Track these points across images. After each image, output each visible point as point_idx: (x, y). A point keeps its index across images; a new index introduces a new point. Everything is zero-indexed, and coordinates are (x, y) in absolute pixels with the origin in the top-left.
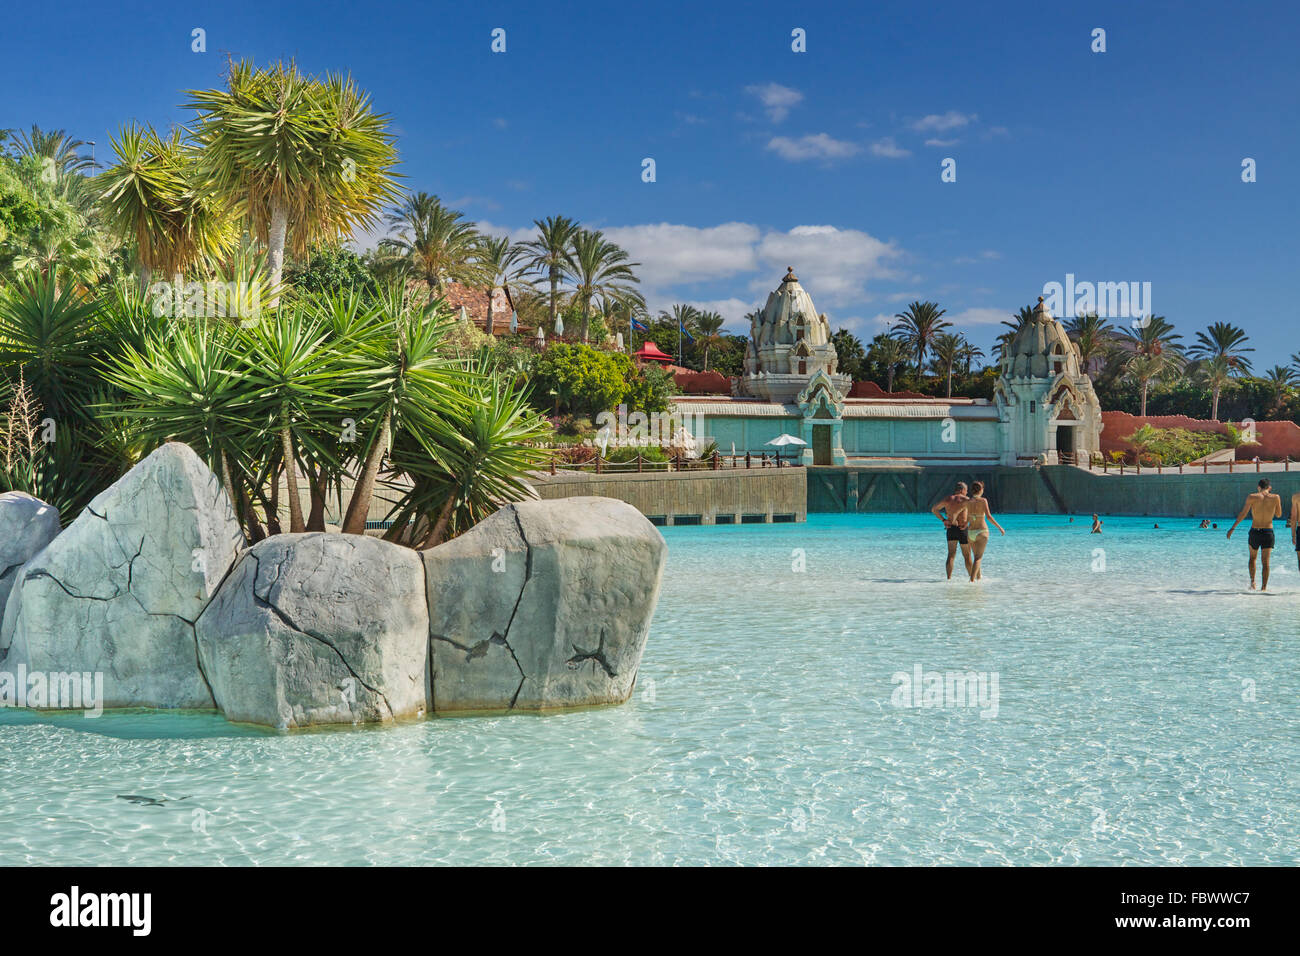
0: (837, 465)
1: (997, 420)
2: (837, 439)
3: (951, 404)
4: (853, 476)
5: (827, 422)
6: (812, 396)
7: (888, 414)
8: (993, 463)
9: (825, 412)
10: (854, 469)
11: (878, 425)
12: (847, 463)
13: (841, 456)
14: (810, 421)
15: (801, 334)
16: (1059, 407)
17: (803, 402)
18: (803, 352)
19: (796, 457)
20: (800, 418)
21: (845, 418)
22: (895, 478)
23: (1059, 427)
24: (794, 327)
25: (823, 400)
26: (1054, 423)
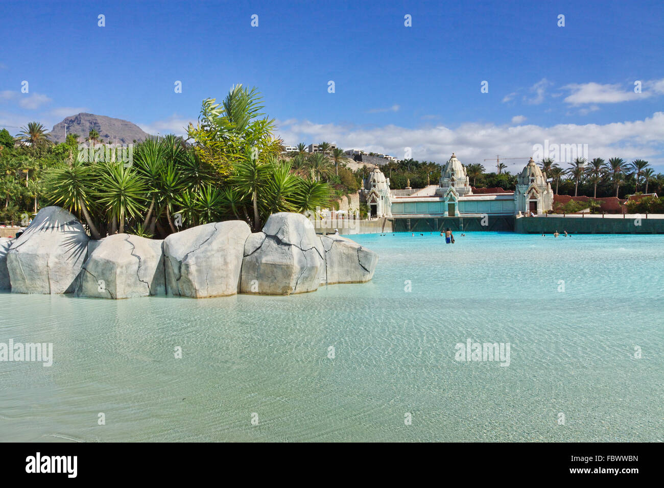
0: (456, 216)
1: (513, 200)
2: (457, 208)
3: (497, 195)
4: (461, 220)
5: (453, 202)
6: (448, 194)
7: (474, 199)
8: (512, 214)
9: (452, 199)
10: (461, 217)
11: (472, 203)
12: (459, 215)
13: (458, 214)
14: (447, 202)
15: (453, 174)
16: (531, 194)
17: (445, 197)
18: (453, 180)
19: (442, 214)
20: (444, 201)
21: (459, 201)
22: (476, 220)
23: (530, 202)
24: (451, 173)
25: (451, 196)
26: (528, 200)
